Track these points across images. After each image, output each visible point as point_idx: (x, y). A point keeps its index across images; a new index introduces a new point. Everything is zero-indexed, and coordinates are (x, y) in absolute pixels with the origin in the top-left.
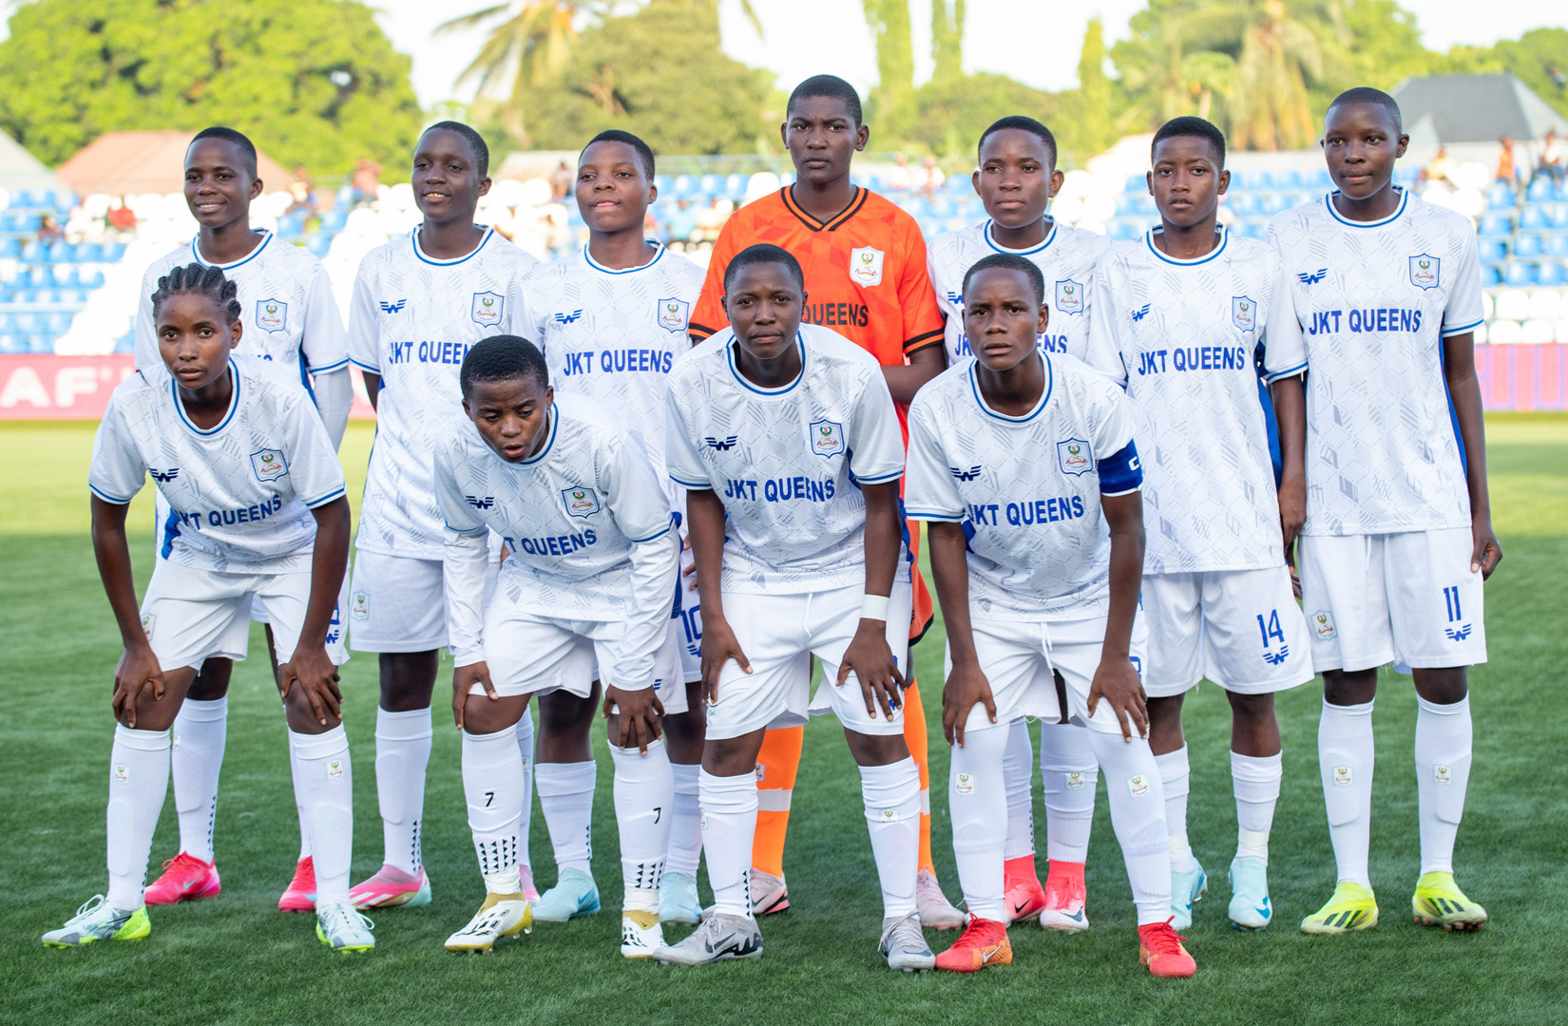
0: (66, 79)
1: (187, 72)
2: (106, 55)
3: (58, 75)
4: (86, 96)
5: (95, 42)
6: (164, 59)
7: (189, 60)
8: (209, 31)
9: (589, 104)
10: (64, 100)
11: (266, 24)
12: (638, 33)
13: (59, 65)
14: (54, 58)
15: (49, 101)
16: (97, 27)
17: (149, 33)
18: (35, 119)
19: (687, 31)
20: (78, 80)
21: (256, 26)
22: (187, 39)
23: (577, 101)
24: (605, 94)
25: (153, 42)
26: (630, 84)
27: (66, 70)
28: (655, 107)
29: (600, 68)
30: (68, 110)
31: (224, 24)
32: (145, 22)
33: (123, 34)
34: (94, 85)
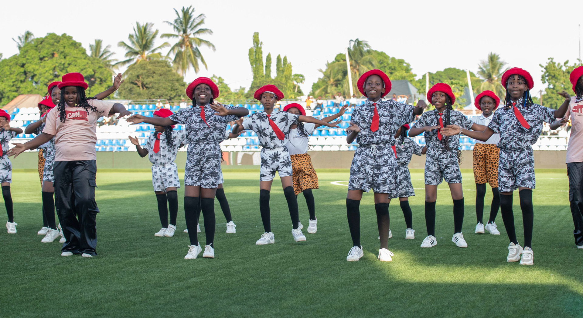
0: (14, 80)
1: (46, 78)
2: (25, 73)
3: (12, 79)
4: (19, 85)
5: (22, 70)
6: (41, 74)
7: (47, 74)
8: (53, 66)
9: (135, 86)
10: (13, 86)
11: (69, 64)
12: (149, 67)
13: (12, 76)
14: (11, 74)
15: (9, 86)
16: (23, 66)
17: (37, 67)
18: (5, 91)
19: (163, 67)
20: (17, 80)
21: (66, 65)
22: (47, 69)
23: (132, 85)
24: (140, 84)
25: (37, 70)
26: (146, 81)
27: (14, 77)
28: (152, 87)
29: (138, 76)
30: (14, 88)
31: (57, 65)
32: (36, 64)
33: (30, 67)
34: (21, 82)
